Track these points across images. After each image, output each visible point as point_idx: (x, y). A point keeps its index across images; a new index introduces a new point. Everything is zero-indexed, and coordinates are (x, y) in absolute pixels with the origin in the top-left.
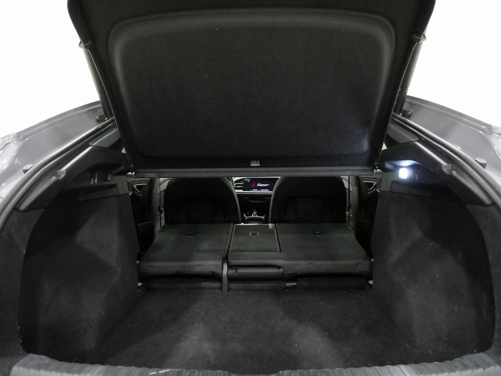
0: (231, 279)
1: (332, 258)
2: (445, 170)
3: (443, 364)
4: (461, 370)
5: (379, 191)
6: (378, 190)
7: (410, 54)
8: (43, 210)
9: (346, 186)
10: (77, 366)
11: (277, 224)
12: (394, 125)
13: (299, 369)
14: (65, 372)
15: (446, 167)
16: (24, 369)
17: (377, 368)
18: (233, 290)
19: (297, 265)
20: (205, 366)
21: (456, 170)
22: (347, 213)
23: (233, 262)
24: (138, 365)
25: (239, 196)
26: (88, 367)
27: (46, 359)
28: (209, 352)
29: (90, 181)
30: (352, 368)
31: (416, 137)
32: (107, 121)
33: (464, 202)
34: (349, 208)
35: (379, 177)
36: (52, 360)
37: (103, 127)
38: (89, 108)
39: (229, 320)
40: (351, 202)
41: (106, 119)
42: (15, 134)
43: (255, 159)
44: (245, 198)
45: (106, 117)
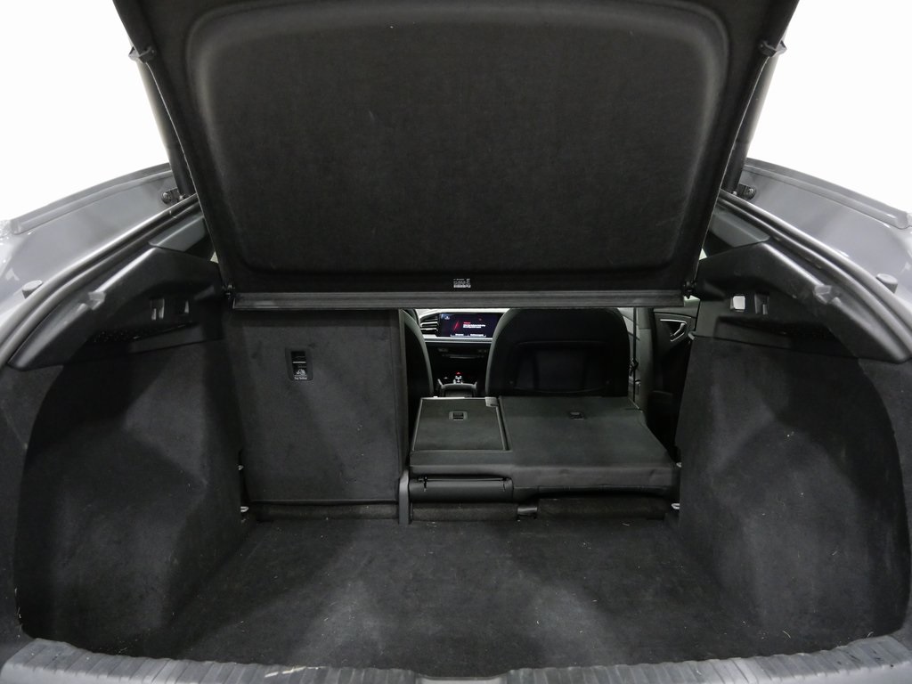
0: (414, 500)
1: (602, 461)
2: (820, 296)
3: (816, 657)
4: (849, 668)
5: (692, 338)
6: (690, 335)
7: (755, 78)
8: (61, 367)
9: (630, 328)
10: (128, 662)
11: (500, 398)
12: (723, 213)
13: (545, 667)
14: (103, 672)
15: (822, 290)
16: (26, 668)
17: (693, 663)
18: (418, 519)
19: (539, 473)
20: (368, 662)
21: (840, 296)
22: (631, 378)
23: (419, 468)
24: (244, 660)
25: (430, 346)
26: (149, 663)
27: (67, 649)
28: (375, 636)
29: (151, 315)
30: (647, 665)
31: (765, 235)
32: (182, 201)
33: (854, 355)
34: (635, 368)
35: (693, 311)
36: (79, 651)
37: (175, 212)
38: (149, 177)
39: (411, 577)
40: (638, 359)
41: (181, 197)
42: (8, 222)
43: (462, 274)
44: (441, 350)
45: (181, 193)
